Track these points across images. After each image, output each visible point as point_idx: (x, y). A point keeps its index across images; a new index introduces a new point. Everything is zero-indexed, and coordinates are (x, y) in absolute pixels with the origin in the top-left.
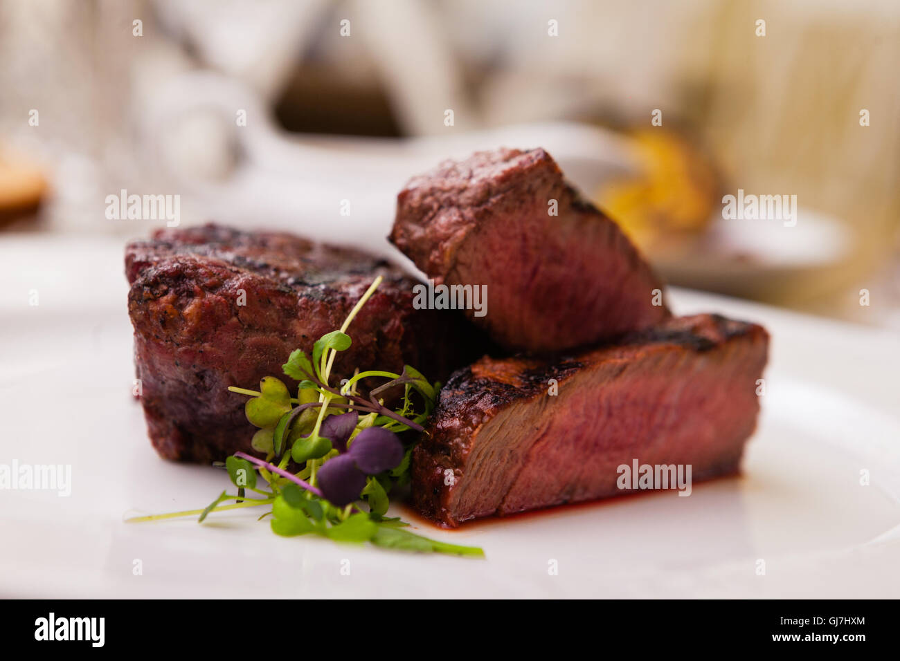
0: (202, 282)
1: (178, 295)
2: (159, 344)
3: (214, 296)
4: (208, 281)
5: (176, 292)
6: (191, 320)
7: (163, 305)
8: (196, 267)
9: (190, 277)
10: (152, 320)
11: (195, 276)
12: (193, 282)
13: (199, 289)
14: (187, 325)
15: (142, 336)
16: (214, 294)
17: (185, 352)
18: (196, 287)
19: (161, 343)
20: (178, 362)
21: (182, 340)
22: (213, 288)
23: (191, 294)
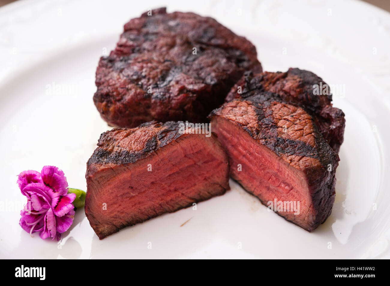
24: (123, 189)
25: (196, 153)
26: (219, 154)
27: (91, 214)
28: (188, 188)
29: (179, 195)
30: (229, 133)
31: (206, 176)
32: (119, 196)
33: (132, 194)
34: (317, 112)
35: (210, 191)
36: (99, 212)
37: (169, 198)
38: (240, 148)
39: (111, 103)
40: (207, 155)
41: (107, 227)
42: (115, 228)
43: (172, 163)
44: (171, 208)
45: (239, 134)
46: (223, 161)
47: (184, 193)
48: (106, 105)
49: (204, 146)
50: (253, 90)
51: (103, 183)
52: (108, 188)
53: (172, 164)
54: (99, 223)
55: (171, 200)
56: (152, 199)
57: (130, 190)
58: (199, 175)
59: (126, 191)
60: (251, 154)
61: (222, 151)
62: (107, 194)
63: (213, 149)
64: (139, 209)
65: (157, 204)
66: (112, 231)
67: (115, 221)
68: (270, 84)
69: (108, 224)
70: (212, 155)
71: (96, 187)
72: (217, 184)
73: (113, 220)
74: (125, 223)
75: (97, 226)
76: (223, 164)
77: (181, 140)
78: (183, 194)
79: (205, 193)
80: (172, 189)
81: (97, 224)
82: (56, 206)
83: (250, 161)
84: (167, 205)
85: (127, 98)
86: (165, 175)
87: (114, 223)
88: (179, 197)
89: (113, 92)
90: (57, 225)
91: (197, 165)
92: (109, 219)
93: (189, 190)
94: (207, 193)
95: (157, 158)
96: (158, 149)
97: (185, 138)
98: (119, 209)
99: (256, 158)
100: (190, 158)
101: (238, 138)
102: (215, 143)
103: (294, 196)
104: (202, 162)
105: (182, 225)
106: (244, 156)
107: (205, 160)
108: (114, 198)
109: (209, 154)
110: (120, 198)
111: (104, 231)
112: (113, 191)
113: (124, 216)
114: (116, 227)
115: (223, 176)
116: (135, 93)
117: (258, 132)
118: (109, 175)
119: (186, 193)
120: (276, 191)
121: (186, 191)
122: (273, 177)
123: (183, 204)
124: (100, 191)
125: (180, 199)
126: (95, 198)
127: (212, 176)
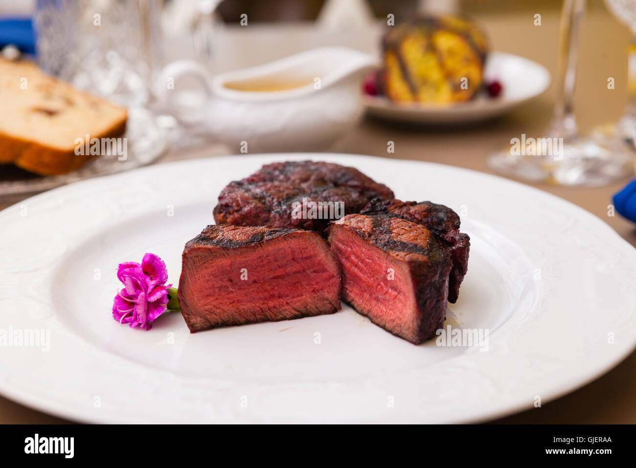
24: (222, 280)
25: (305, 258)
26: (331, 267)
27: (183, 300)
28: (293, 297)
29: (283, 302)
30: (343, 244)
31: (315, 288)
32: (217, 287)
33: (231, 289)
34: (441, 236)
35: (318, 306)
36: (192, 300)
37: (271, 304)
38: (353, 258)
39: (230, 214)
40: (318, 264)
41: (200, 320)
42: (208, 324)
43: (279, 263)
44: (273, 316)
45: (352, 242)
46: (335, 274)
47: (289, 301)
48: (224, 216)
49: (315, 252)
50: (377, 211)
51: (198, 265)
52: (204, 272)
53: (278, 265)
54: (192, 313)
55: (274, 307)
56: (253, 300)
57: (228, 284)
58: (307, 285)
59: (224, 284)
60: (363, 261)
61: (335, 263)
62: (202, 280)
63: (325, 258)
64: (238, 309)
65: (259, 307)
66: (205, 327)
67: (210, 315)
68: (396, 207)
69: (201, 317)
70: (323, 266)
71: (191, 267)
72: (327, 299)
73: (207, 314)
74: (220, 321)
75: (189, 316)
76: (334, 278)
77: (289, 238)
78: (287, 303)
79: (311, 307)
80: (276, 293)
81: (189, 313)
82: (150, 293)
83: (361, 270)
84: (269, 311)
85: (246, 209)
86: (269, 275)
87: (209, 317)
88: (282, 305)
89: (232, 203)
90: (147, 312)
91: (307, 273)
92: (203, 312)
93: (295, 299)
94: (314, 307)
95: (261, 251)
96: (263, 242)
97: (294, 237)
98: (215, 303)
99: (367, 264)
100: (298, 263)
101: (351, 248)
102: (327, 252)
103: (400, 301)
104: (312, 270)
105: (281, 331)
106: (356, 266)
107: (316, 269)
108: (210, 288)
109: (319, 263)
110: (217, 290)
111: (195, 324)
112: (210, 279)
113: (220, 312)
114: (210, 323)
115: (334, 292)
116: (256, 205)
117: (370, 235)
118: (206, 256)
119: (291, 302)
120: (384, 300)
121: (292, 300)
122: (382, 283)
123: (287, 314)
124: (195, 273)
125: (284, 308)
126: (189, 280)
127: (321, 289)
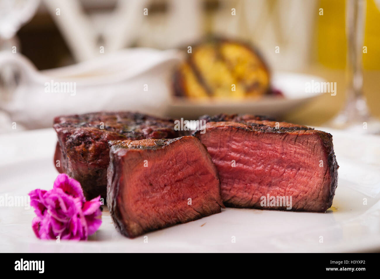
0: (93, 138)
1: (86, 143)
2: (81, 163)
3: (99, 142)
4: (95, 137)
5: (85, 143)
6: (92, 152)
7: (81, 148)
8: (90, 132)
9: (89, 136)
10: (77, 154)
11: (90, 136)
12: (90, 138)
13: (93, 140)
14: (91, 154)
15: (73, 161)
16: (98, 141)
17: (92, 164)
18: (92, 140)
19: (82, 162)
20: (90, 168)
21: (90, 160)
22: (97, 139)
23: (90, 143)
24: (145, 185)
25: (194, 161)
26: (211, 169)
30: (216, 147)
32: (142, 192)
33: (151, 193)
37: (179, 206)
41: (136, 225)
42: (141, 229)
44: (182, 218)
46: (215, 176)
49: (200, 155)
54: (129, 218)
55: (181, 210)
57: (150, 188)
58: (200, 187)
59: (147, 188)
61: (213, 165)
64: (158, 212)
65: (172, 210)
70: (206, 168)
72: (214, 200)
73: (139, 219)
75: (129, 222)
76: (215, 180)
77: (183, 142)
79: (206, 207)
80: (181, 196)
83: (246, 163)
84: (179, 214)
86: (174, 178)
87: (141, 222)
91: (197, 176)
92: (136, 217)
97: (186, 140)
98: (142, 208)
100: (190, 166)
101: (228, 147)
102: (206, 155)
104: (200, 173)
106: (238, 161)
107: (202, 171)
108: (138, 193)
109: (203, 166)
111: (133, 229)
112: (138, 183)
118: (136, 159)
123: (191, 215)
124: (131, 177)
127: (209, 190)
